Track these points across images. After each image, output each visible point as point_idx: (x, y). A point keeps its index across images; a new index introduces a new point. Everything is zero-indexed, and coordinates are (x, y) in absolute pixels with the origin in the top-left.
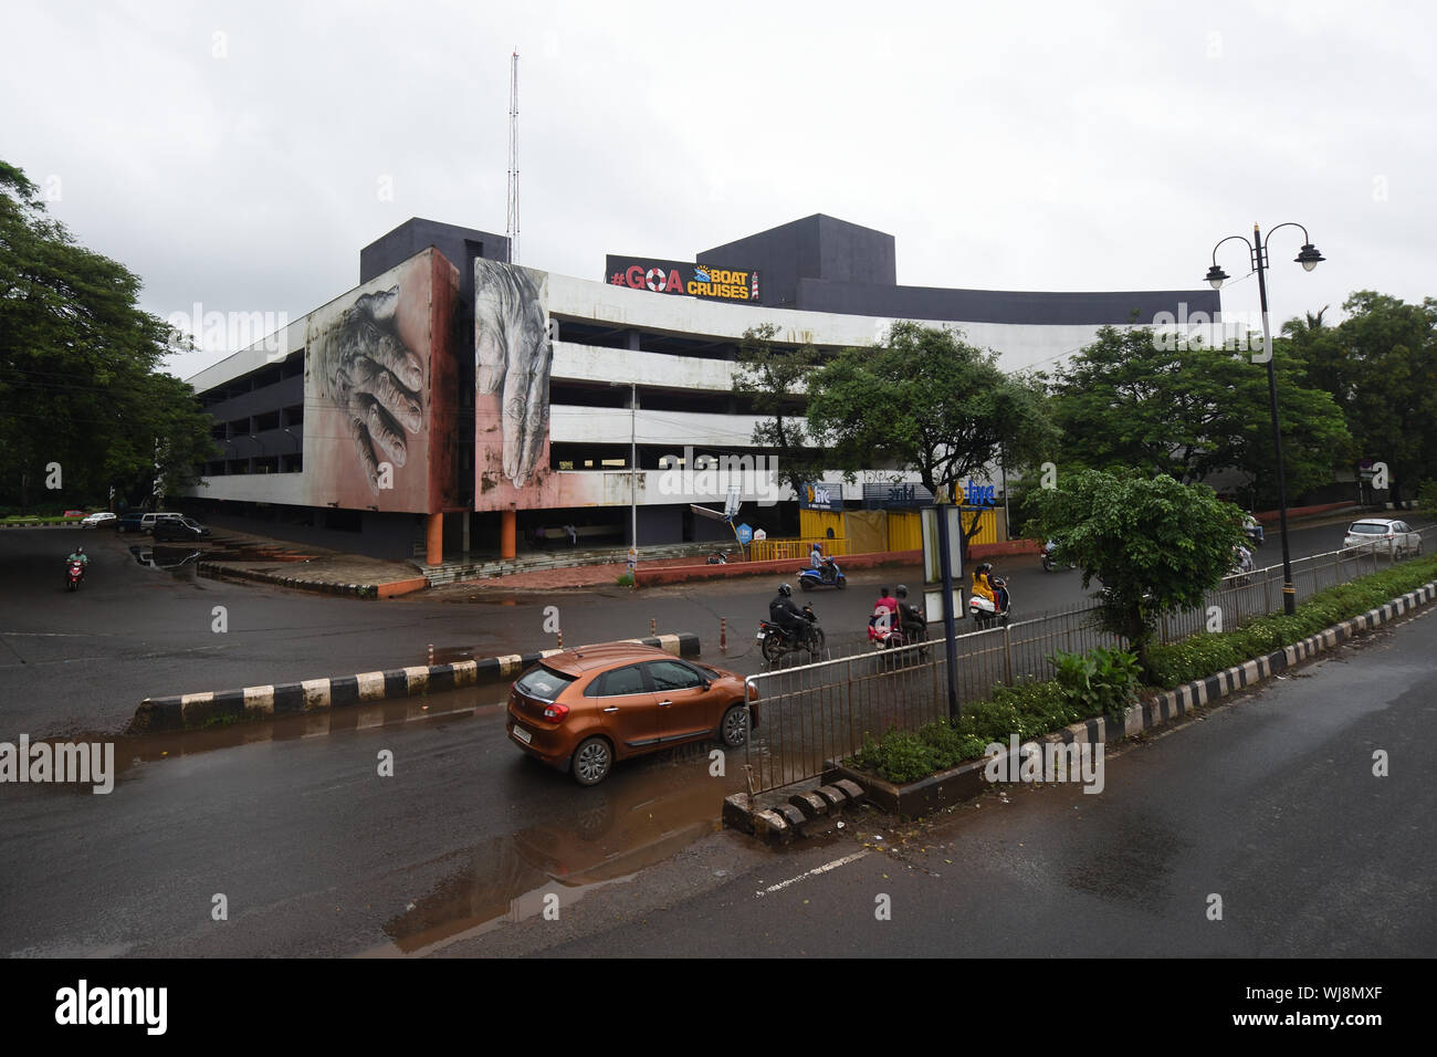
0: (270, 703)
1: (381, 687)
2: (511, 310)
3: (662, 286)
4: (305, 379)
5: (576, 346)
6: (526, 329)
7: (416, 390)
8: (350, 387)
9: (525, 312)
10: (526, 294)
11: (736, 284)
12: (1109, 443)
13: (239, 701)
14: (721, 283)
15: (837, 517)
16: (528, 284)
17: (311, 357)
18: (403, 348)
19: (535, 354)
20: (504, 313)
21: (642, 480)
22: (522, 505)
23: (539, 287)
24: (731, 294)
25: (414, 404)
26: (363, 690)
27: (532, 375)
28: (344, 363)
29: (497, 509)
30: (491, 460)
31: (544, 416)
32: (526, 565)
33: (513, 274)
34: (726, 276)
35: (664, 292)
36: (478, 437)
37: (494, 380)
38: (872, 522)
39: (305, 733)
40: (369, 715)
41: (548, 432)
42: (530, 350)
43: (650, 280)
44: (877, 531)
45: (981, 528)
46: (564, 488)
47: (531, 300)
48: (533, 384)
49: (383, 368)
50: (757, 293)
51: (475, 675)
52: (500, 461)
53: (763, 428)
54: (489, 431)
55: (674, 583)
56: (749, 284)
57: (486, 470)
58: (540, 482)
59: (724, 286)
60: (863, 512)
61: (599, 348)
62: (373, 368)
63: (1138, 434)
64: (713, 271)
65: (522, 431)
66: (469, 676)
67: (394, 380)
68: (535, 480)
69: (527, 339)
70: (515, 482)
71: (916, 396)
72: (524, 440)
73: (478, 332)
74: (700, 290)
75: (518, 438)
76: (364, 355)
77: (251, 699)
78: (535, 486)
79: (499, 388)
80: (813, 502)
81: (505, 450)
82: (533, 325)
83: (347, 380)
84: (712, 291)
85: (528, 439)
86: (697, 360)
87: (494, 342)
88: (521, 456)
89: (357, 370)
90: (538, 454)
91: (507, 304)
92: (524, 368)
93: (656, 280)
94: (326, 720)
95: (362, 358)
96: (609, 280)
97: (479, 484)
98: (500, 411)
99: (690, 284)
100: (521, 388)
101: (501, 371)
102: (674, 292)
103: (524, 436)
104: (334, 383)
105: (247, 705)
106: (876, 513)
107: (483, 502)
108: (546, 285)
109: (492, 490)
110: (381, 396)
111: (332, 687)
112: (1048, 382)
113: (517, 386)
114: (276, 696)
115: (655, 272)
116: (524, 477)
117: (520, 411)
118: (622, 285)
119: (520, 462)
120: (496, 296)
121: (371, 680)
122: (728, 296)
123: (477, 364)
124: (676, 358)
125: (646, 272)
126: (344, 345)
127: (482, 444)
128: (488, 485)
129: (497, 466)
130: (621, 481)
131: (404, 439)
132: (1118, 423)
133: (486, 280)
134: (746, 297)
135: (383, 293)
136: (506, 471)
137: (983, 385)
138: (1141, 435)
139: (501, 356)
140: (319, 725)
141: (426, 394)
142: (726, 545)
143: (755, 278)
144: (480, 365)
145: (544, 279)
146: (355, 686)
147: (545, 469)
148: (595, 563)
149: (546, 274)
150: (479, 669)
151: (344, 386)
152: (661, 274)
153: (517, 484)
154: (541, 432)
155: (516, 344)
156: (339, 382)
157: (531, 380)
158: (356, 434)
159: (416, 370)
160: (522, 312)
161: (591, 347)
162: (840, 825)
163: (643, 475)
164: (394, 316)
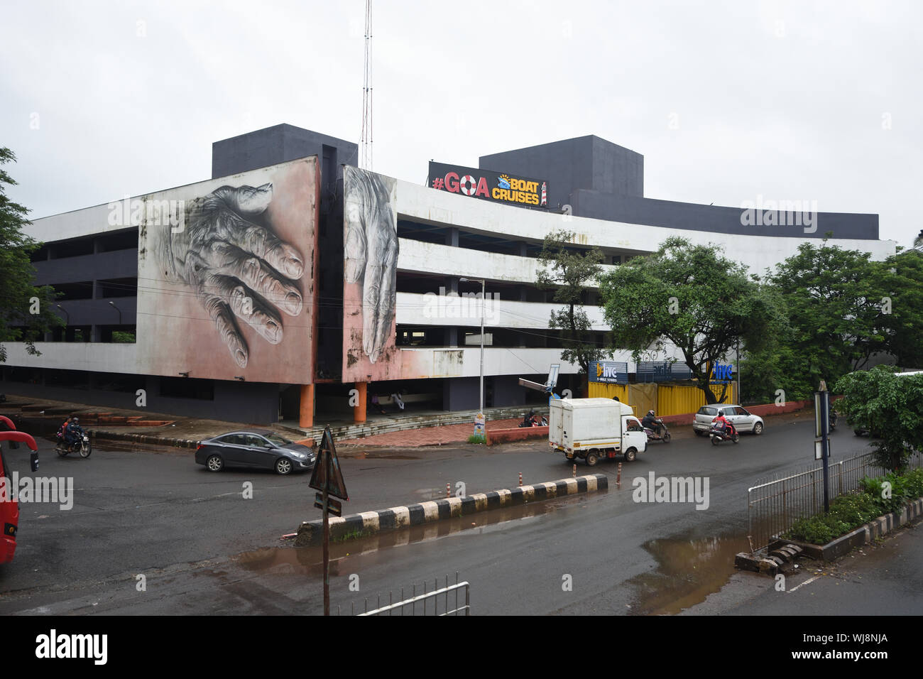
0: (377, 523)
1: (436, 512)
2: (370, 211)
3: (473, 191)
4: (140, 256)
5: (416, 242)
6: (381, 228)
7: (296, 278)
8: (205, 269)
9: (379, 211)
10: (381, 197)
11: (529, 192)
12: (809, 334)
13: (360, 522)
14: (518, 190)
15: (621, 389)
16: (382, 190)
17: (147, 235)
18: (277, 239)
19: (386, 249)
20: (365, 214)
21: (460, 357)
22: (375, 378)
23: (391, 192)
24: (526, 200)
25: (293, 290)
26: (427, 514)
27: (384, 266)
28: (198, 246)
29: (358, 381)
30: (355, 338)
31: (392, 303)
32: (380, 428)
33: (372, 180)
34: (522, 184)
35: (474, 196)
36: (345, 319)
37: (357, 270)
38: (647, 393)
39: (395, 543)
40: (430, 531)
41: (395, 315)
42: (383, 246)
43: (463, 185)
44: (650, 400)
45: (727, 397)
46: (406, 363)
47: (384, 203)
48: (385, 275)
49: (252, 255)
50: (545, 200)
51: (486, 503)
52: (360, 339)
53: (557, 315)
54: (354, 314)
55: (518, 441)
56: (539, 192)
57: (350, 348)
58: (388, 357)
59: (521, 193)
60: (640, 384)
61: (433, 244)
62: (239, 255)
63: (830, 327)
64: (512, 180)
65: (377, 314)
66: (483, 504)
67: (265, 266)
68: (385, 357)
69: (382, 237)
70: (371, 358)
71: (693, 298)
72: (377, 323)
73: (346, 230)
74: (502, 195)
75: (373, 321)
76: (226, 241)
77: (366, 520)
78: (385, 361)
79: (361, 279)
80: (602, 376)
81: (365, 332)
82: (384, 225)
83: (200, 262)
84: (511, 197)
85: (381, 321)
86: (502, 256)
87: (358, 238)
88: (376, 336)
89: (215, 254)
90: (387, 334)
91: (368, 206)
92: (379, 262)
93: (468, 185)
94: (407, 535)
95: (222, 244)
96: (431, 185)
97: (345, 360)
98: (362, 298)
99: (494, 190)
100: (377, 278)
101: (362, 263)
102: (482, 196)
103: (378, 319)
104: (183, 263)
105: (365, 525)
106: (650, 385)
107: (348, 375)
108: (395, 191)
109: (354, 364)
110: (249, 280)
111: (410, 512)
112: (760, 283)
113: (373, 276)
114: (380, 518)
115: (468, 179)
116: (377, 353)
117: (375, 297)
118: (442, 189)
119: (374, 341)
120: (360, 199)
121: (430, 507)
122: (523, 201)
123: (346, 258)
124: (487, 253)
125: (460, 179)
126: (197, 230)
127: (348, 324)
128: (352, 360)
129: (358, 345)
130: (446, 356)
131: (281, 321)
132: (816, 319)
133: (353, 185)
134: (537, 203)
135: (251, 188)
136: (365, 350)
137: (741, 292)
138: (832, 328)
139: (362, 251)
140: (403, 538)
141: (309, 282)
142: (519, 410)
143: (544, 186)
144: (348, 258)
145: (394, 185)
146: (422, 511)
147: (392, 347)
148: (429, 426)
149: (396, 180)
150: (489, 499)
151: (197, 267)
152: (472, 181)
153: (373, 359)
154: (390, 316)
155: (374, 240)
156: (190, 263)
157: (383, 271)
158: (215, 312)
159: (295, 261)
160: (378, 213)
161: (426, 244)
162: (796, 566)
163: (462, 352)
164: (266, 210)
